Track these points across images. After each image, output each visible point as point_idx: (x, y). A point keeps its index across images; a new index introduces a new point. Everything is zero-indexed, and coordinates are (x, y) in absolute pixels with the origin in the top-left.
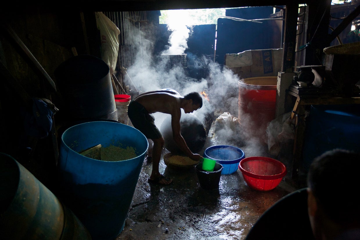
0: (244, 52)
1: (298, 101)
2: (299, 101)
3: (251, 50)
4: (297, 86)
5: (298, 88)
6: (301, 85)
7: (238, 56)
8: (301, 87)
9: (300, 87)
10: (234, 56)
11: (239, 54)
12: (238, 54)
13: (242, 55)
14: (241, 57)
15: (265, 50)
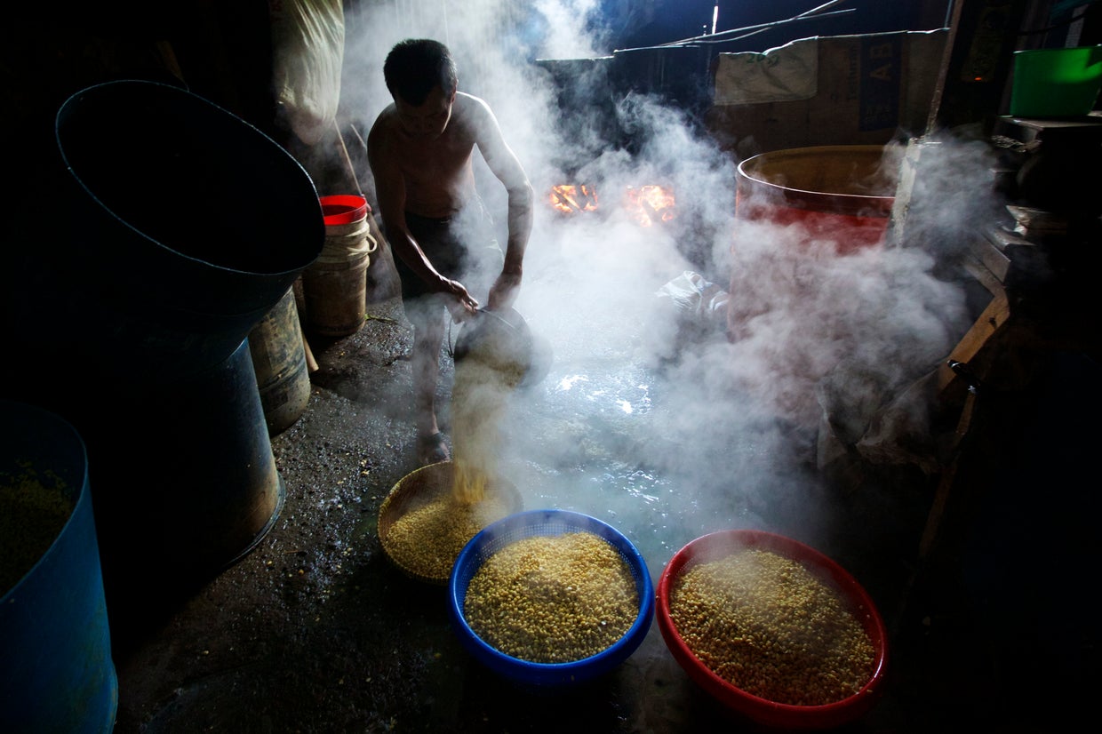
0: (790, 43)
1: (993, 321)
2: (999, 324)
3: (816, 37)
4: (1000, 228)
5: (1006, 242)
6: (1028, 228)
7: (765, 62)
8: (1027, 238)
9: (1018, 235)
10: (748, 62)
11: (770, 53)
12: (766, 52)
13: (778, 57)
14: (776, 63)
15: (874, 37)
